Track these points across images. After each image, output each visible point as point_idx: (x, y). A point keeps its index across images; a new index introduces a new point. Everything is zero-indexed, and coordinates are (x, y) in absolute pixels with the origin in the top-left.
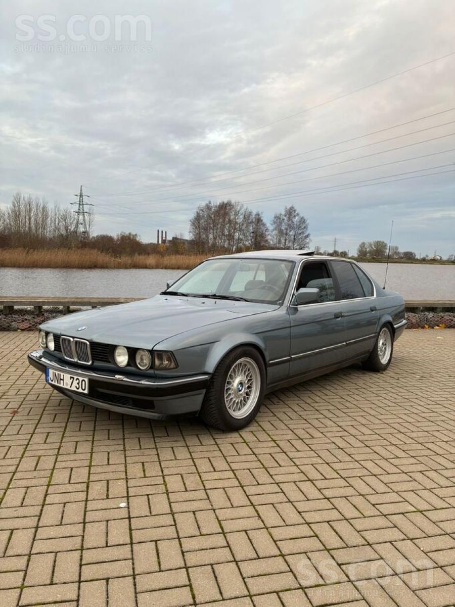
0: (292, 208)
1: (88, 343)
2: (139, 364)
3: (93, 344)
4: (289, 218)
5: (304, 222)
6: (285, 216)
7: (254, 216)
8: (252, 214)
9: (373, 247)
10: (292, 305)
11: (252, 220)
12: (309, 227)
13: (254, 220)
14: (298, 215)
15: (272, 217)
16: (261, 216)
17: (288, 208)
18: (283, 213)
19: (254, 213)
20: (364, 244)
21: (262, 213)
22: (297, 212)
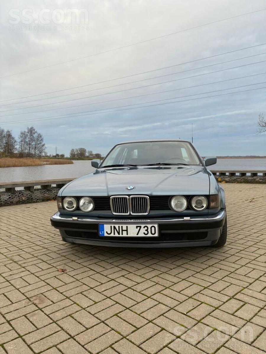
0: (32, 128)
1: (148, 197)
2: (195, 206)
3: (152, 197)
4: (31, 134)
5: (41, 137)
6: (28, 133)
7: (5, 133)
8: (4, 131)
9: (79, 151)
11: (4, 135)
12: (44, 139)
13: (6, 136)
14: (36, 132)
15: (19, 134)
16: (10, 132)
17: (30, 128)
18: (27, 131)
19: (6, 130)
20: (73, 150)
21: (11, 131)
22: (35, 131)
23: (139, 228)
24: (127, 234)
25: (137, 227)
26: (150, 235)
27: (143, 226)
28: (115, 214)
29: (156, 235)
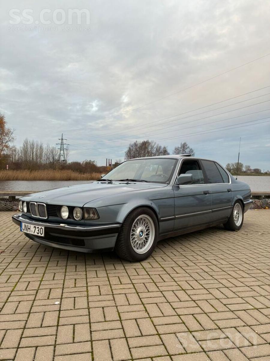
0: (185, 144)
1: (45, 205)
2: (75, 216)
3: (48, 205)
4: (183, 149)
5: (192, 152)
6: (181, 148)
7: (162, 149)
8: (161, 148)
9: (235, 166)
10: (175, 184)
11: (161, 151)
12: (195, 154)
13: (162, 151)
14: (188, 147)
15: (174, 149)
16: (166, 148)
17: (183, 143)
18: (180, 146)
19: (163, 147)
20: (229, 164)
22: (188, 146)
23: (35, 228)
24: (34, 233)
25: (34, 227)
26: (39, 235)
27: (37, 227)
28: (33, 215)
29: (43, 235)
